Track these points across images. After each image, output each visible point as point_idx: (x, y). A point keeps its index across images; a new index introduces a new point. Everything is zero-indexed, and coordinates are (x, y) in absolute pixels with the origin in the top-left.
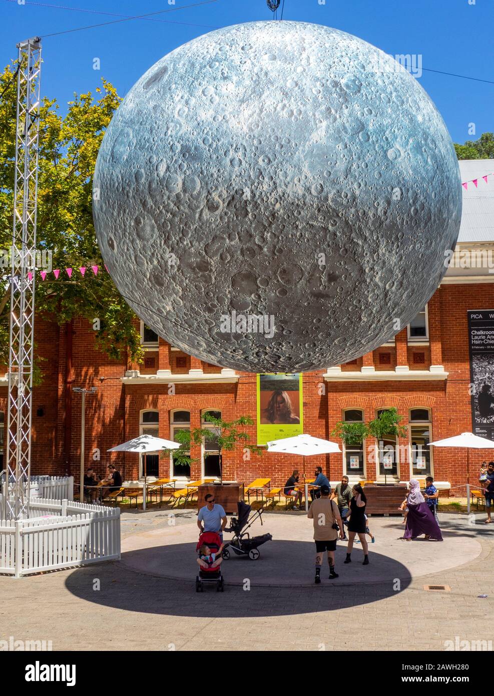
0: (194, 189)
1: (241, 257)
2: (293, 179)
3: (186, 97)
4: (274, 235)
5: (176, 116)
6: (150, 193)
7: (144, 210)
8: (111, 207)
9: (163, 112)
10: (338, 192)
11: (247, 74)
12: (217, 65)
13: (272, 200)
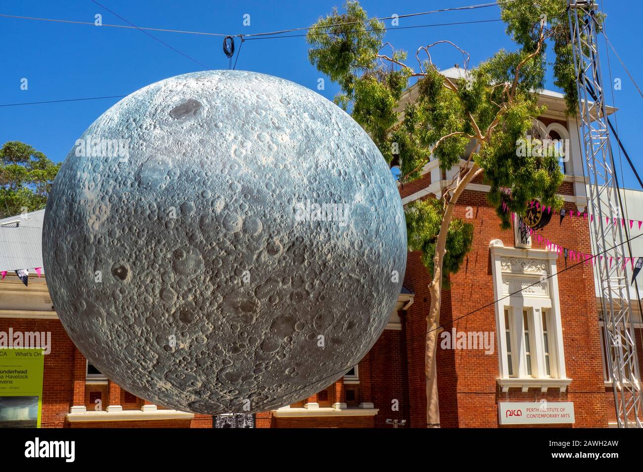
0: (256, 230)
1: (288, 301)
2: (342, 233)
3: (240, 138)
4: (322, 283)
5: (233, 155)
6: (201, 228)
7: (191, 244)
8: (133, 234)
9: (214, 148)
10: (371, 249)
11: (296, 128)
12: (264, 113)
13: (326, 251)
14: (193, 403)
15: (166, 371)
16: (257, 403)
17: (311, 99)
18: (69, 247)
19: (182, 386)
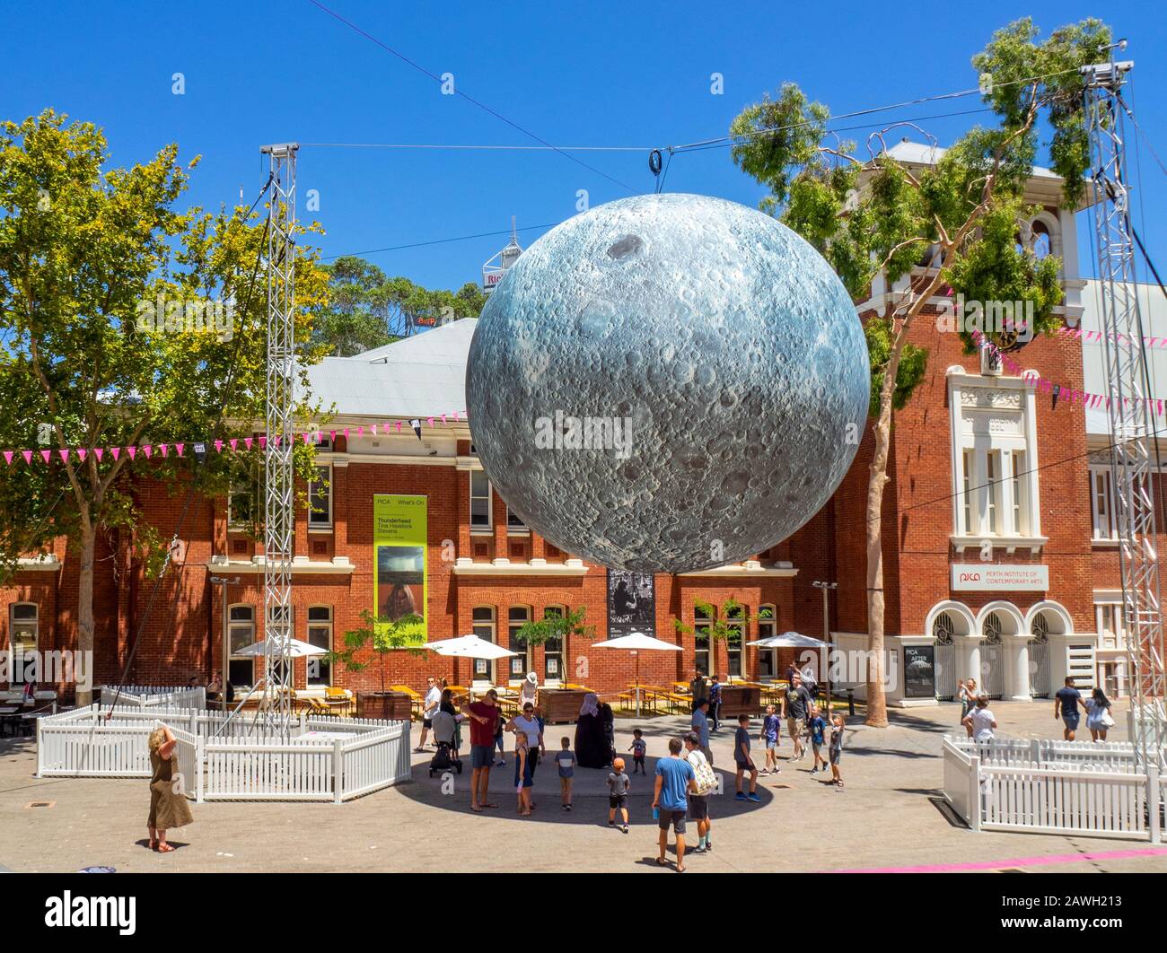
0: (708, 380)
1: (743, 456)
2: (803, 380)
3: (688, 277)
4: (780, 436)
5: (682, 298)
6: (649, 379)
7: (638, 397)
8: (576, 387)
9: (660, 289)
10: (834, 397)
11: (750, 262)
12: (713, 247)
13: (784, 400)
14: (631, 561)
15: (607, 527)
16: (699, 563)
17: (762, 225)
18: (504, 399)
19: (622, 544)
